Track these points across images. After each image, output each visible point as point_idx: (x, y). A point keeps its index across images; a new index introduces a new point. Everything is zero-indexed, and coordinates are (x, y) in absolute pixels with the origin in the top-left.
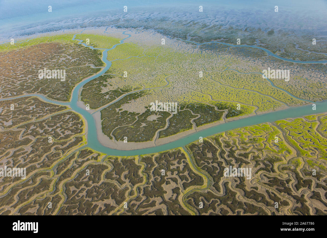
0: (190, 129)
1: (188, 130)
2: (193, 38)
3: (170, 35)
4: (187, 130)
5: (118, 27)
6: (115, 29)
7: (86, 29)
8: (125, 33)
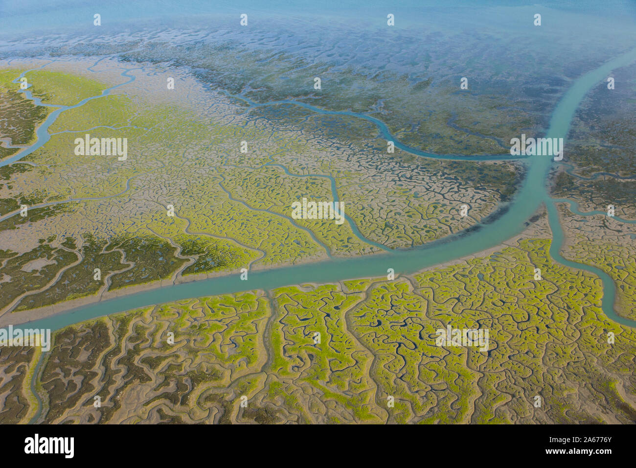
0: (90, 296)
1: (85, 297)
2: (254, 90)
3: (212, 82)
4: (83, 296)
5: (125, 60)
6: (115, 63)
7: (59, 59)
8: (128, 73)
